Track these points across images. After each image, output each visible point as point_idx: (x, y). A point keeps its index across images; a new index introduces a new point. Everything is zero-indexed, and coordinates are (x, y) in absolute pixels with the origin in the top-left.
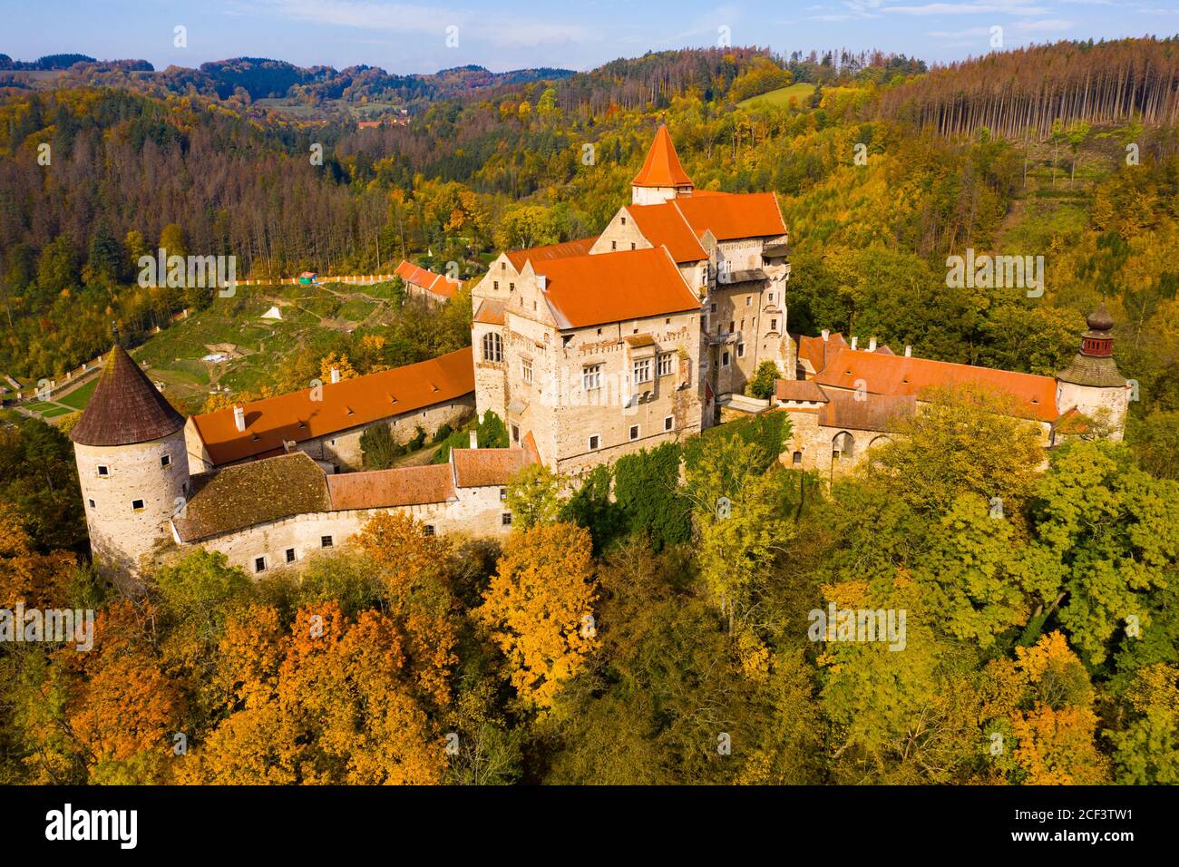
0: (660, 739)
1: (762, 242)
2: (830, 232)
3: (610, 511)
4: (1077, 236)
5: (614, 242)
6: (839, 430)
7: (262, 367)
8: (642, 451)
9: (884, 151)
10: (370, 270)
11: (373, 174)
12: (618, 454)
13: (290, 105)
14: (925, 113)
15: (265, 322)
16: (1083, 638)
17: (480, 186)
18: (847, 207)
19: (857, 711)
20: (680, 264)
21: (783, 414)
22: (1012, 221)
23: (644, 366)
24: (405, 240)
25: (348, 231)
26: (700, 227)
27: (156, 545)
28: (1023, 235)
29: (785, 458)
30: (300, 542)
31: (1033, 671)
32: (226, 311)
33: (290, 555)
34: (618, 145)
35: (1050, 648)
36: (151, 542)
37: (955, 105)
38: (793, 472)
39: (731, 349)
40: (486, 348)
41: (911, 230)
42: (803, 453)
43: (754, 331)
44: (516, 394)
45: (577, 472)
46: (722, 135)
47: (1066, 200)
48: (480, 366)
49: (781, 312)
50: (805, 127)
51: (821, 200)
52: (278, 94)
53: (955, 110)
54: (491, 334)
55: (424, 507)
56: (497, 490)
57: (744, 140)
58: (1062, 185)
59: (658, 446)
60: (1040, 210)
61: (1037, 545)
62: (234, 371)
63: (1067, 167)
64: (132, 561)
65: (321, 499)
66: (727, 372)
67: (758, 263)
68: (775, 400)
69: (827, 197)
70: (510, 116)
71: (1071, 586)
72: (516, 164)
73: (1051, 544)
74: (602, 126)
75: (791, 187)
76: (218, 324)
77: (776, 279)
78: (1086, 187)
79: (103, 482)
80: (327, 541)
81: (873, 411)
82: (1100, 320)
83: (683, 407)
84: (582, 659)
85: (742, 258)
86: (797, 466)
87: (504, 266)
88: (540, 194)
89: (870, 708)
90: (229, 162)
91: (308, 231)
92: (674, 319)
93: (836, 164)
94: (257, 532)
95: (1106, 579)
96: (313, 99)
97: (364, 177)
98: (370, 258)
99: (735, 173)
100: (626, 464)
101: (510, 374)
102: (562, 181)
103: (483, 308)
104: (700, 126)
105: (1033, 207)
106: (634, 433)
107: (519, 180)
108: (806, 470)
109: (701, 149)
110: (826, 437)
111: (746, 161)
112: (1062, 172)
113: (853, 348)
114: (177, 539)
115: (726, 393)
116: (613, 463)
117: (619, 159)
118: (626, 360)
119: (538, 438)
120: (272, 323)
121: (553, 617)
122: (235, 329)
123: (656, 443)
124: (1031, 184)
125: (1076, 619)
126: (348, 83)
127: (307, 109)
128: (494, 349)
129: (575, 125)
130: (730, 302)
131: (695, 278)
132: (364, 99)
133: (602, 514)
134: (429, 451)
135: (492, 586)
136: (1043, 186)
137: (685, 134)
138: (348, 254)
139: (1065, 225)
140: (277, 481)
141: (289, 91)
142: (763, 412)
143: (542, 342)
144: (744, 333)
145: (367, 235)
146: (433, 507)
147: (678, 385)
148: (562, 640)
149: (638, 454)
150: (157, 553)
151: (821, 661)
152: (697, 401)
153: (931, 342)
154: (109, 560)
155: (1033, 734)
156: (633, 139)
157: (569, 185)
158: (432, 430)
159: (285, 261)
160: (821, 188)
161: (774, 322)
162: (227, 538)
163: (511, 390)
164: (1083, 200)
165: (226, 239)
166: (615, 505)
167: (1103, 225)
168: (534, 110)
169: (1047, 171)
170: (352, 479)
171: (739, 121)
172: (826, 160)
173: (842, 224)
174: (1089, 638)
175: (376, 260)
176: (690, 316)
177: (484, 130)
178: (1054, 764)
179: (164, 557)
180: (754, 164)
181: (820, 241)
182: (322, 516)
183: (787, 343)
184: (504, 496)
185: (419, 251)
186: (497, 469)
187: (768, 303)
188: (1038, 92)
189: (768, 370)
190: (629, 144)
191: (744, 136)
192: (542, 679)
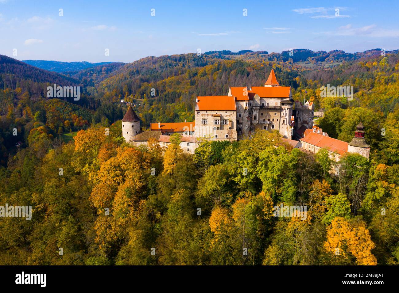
1: (280, 99)
8: (219, 141)
12: (212, 140)
13: (306, 64)
23: (217, 121)
27: (130, 141)
43: (278, 123)
49: (286, 118)
52: (303, 60)
56: (187, 143)
67: (279, 104)
77: (285, 109)
79: (123, 128)
83: (231, 133)
85: (273, 103)
92: (228, 112)
96: (314, 62)
100: (214, 143)
106: (216, 136)
118: (213, 119)
123: (223, 140)
126: (328, 56)
127: (311, 65)
130: (268, 114)
132: (332, 61)
141: (307, 59)
147: (229, 127)
152: (235, 132)
161: (284, 121)
168: (378, 65)
170: (164, 137)
176: (233, 112)
183: (288, 127)
187: (282, 115)
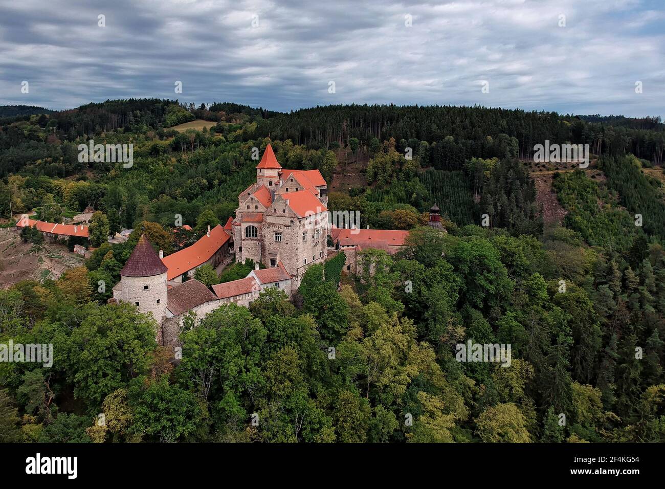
20: (315, 195)
21: (343, 251)
23: (318, 232)
27: (162, 320)
29: (344, 268)
40: (247, 232)
42: (351, 266)
44: (269, 248)
45: (302, 273)
48: (243, 240)
54: (250, 226)
55: (250, 294)
56: (274, 284)
68: (339, 246)
79: (146, 293)
83: (323, 248)
86: (349, 271)
87: (252, 199)
106: (314, 258)
108: (352, 272)
109: (165, 153)
114: (170, 316)
123: (318, 262)
128: (252, 232)
143: (289, 224)
147: (323, 239)
163: (266, 246)
170: (221, 286)
171: (184, 139)
179: (167, 324)
182: (214, 302)
184: (276, 286)
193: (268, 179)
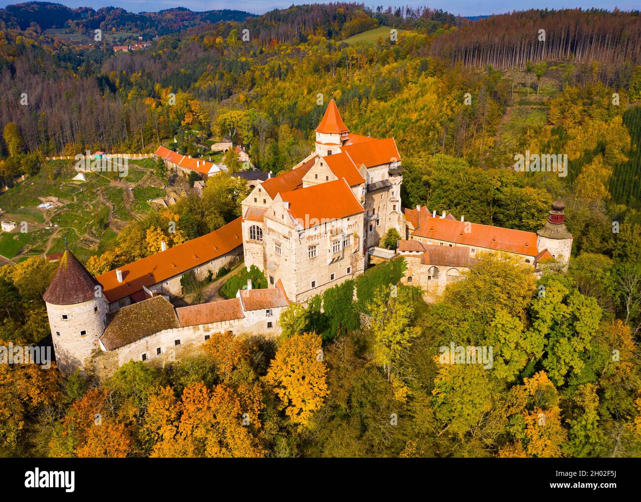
0: (364, 438)
1: (388, 166)
2: (407, 126)
3: (321, 317)
4: (540, 128)
5: (316, 175)
6: (431, 266)
7: (77, 212)
8: (336, 285)
9: (435, 75)
10: (138, 151)
11: (130, 85)
12: (325, 288)
14: (457, 53)
15: (75, 182)
16: (554, 374)
17: (199, 95)
18: (416, 110)
19: (453, 417)
20: (351, 187)
21: (402, 258)
22: (506, 119)
23: (338, 244)
24: (159, 131)
25: (123, 127)
26: (359, 163)
27: (92, 353)
28: (512, 127)
29: (403, 280)
30: (164, 344)
31: (532, 390)
32: (50, 176)
33: (159, 350)
34: (280, 68)
35: (539, 379)
36: (90, 351)
37: (474, 48)
38: (408, 287)
39: (373, 223)
40: (251, 233)
41: (452, 125)
42: (413, 277)
43: (385, 212)
44: (270, 259)
45: (305, 300)
46: (341, 62)
47: (534, 107)
48: (248, 242)
49: (398, 201)
50: (388, 58)
51: (400, 104)
52: (58, 26)
53: (473, 52)
54: (254, 226)
55: (227, 322)
56: (265, 311)
57: (353, 65)
58: (532, 98)
59: (344, 282)
60: (521, 113)
61: (533, 330)
62: (59, 214)
63: (534, 87)
64: (79, 361)
65: (174, 321)
66: (371, 235)
67: (387, 176)
68: (398, 251)
69: (403, 103)
70: (212, 47)
71: (548, 349)
72: (219, 79)
73: (540, 331)
74: (268, 54)
75: (383, 96)
76: (45, 184)
77: (395, 184)
78: (545, 99)
79: (65, 323)
80: (177, 342)
81: (448, 256)
82: (558, 206)
83: (355, 261)
84: (323, 400)
85: (378, 175)
86: (410, 284)
87: (260, 190)
88: (234, 98)
89: (460, 416)
90: (43, 82)
91: (98, 126)
92: (351, 218)
93: (408, 82)
94: (143, 341)
95: (564, 347)
96: (81, 30)
97: (125, 87)
98: (138, 142)
99: (349, 86)
100: (329, 293)
101: (267, 248)
102: (247, 90)
103: (249, 212)
104: (327, 56)
105: (518, 111)
106: (332, 277)
107: (222, 90)
108: (414, 286)
109: (329, 71)
110: (425, 269)
111: (356, 79)
112: (532, 90)
113: (434, 216)
114: (103, 348)
115: (372, 247)
116: (322, 293)
117: (280, 76)
118: (329, 241)
119: (284, 283)
120: (80, 183)
121: (307, 380)
122: (56, 187)
123: (343, 281)
124: (516, 97)
125: (551, 365)
126: (102, 18)
127: (79, 36)
128: (256, 234)
129: (252, 53)
130: (372, 198)
131: (359, 192)
132: (114, 29)
133: (318, 319)
134: (215, 283)
135: (272, 365)
136: (522, 98)
137: (319, 61)
138: (124, 140)
139: (534, 121)
140: (150, 313)
141: (65, 24)
142: (393, 258)
143: (287, 235)
144: (379, 214)
145: (135, 129)
146: (232, 322)
147: (353, 251)
148: (312, 391)
149: (334, 287)
150: (93, 357)
151: (434, 392)
152: (362, 257)
153: (472, 208)
154: (67, 362)
155: (533, 422)
156: (288, 64)
157: (251, 92)
158: (216, 271)
159: (84, 144)
160: (400, 97)
161: (395, 206)
162: (128, 346)
163: (268, 257)
164: (544, 107)
165: (46, 131)
166: (323, 314)
167: (554, 122)
168: (225, 42)
169: (524, 90)
170: (189, 309)
171: (350, 54)
172: (402, 79)
173: (414, 120)
174: (557, 374)
175: (141, 144)
176: (359, 215)
177: (196, 56)
178: (542, 435)
179: (97, 359)
180: (360, 80)
181: (402, 131)
182: (175, 330)
183: (401, 217)
184: (268, 314)
185: (167, 138)
186: (264, 300)
187: (391, 196)
188: (519, 43)
189: (392, 233)
190: (286, 66)
191: (353, 62)
192: (301, 410)
193: (328, 148)
